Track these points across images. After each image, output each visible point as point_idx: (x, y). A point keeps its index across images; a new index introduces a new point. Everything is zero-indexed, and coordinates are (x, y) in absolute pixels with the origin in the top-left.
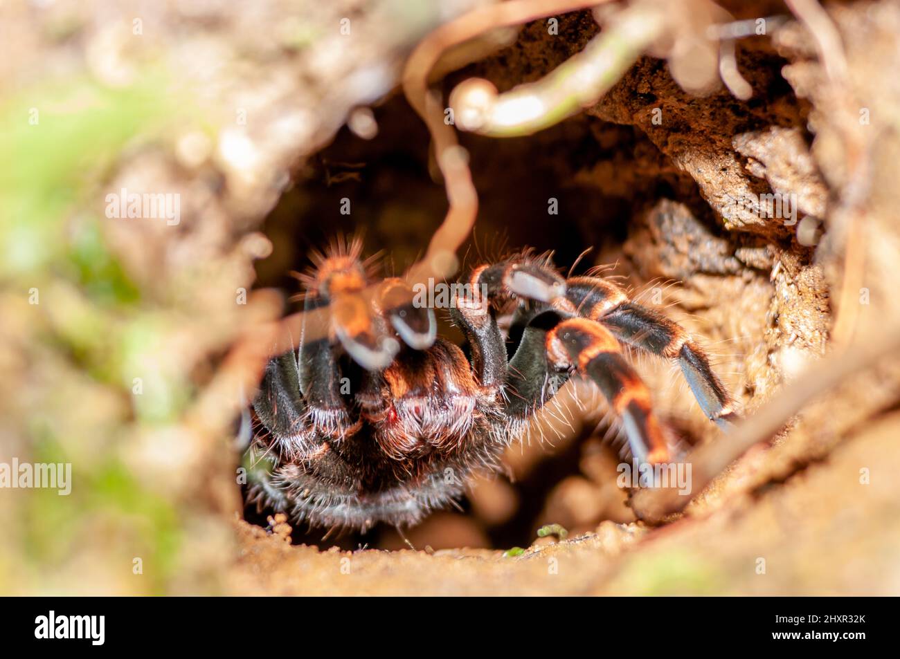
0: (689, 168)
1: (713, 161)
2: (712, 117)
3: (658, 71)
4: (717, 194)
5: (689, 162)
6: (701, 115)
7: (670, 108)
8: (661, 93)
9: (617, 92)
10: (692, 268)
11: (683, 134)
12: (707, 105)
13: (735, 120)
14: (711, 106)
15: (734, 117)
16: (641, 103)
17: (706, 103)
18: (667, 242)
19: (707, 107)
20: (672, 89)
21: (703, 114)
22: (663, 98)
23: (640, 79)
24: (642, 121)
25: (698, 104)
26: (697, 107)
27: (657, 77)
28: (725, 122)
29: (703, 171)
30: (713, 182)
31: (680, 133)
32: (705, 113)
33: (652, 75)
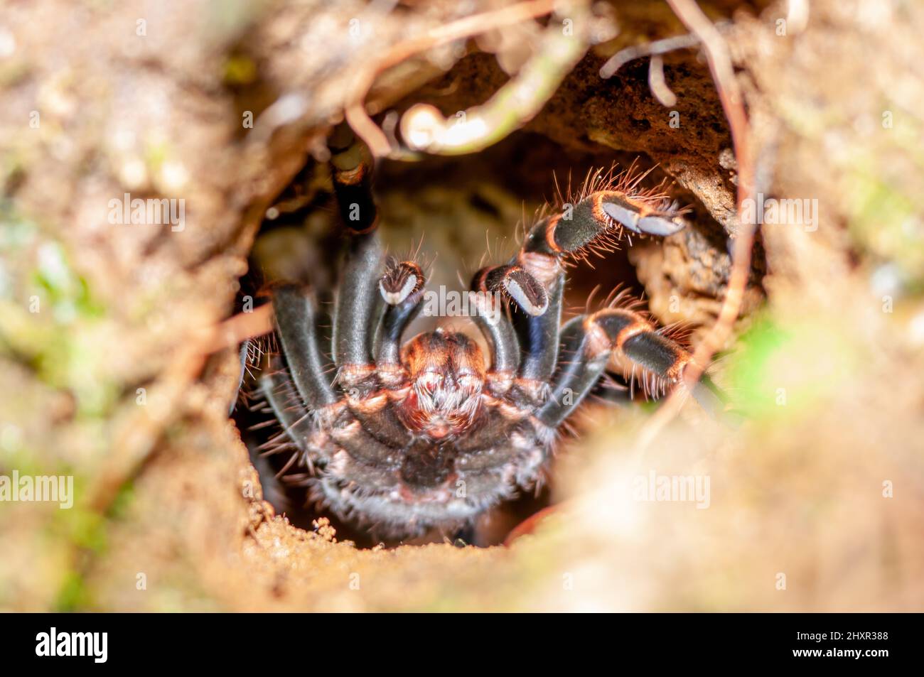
0: (691, 186)
1: (710, 178)
2: (699, 137)
3: (646, 98)
4: (716, 208)
5: (690, 180)
6: (689, 135)
7: (663, 131)
8: (651, 118)
9: (619, 121)
10: (718, 280)
11: (680, 154)
12: (693, 126)
13: (718, 138)
14: (697, 127)
15: (716, 135)
16: (640, 130)
17: (692, 124)
18: (695, 258)
19: (693, 128)
20: (661, 113)
21: (691, 135)
22: (654, 122)
23: (635, 107)
24: (645, 146)
25: (685, 126)
26: (685, 128)
27: (646, 103)
28: (710, 141)
29: (702, 187)
30: (712, 197)
31: (677, 155)
32: (693, 133)
33: (642, 102)
